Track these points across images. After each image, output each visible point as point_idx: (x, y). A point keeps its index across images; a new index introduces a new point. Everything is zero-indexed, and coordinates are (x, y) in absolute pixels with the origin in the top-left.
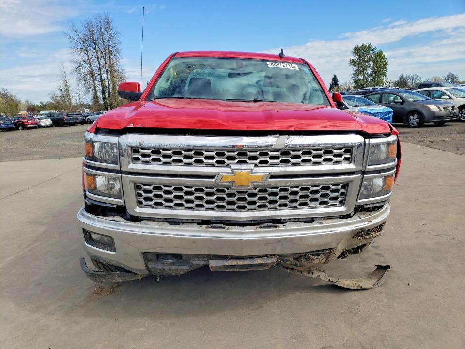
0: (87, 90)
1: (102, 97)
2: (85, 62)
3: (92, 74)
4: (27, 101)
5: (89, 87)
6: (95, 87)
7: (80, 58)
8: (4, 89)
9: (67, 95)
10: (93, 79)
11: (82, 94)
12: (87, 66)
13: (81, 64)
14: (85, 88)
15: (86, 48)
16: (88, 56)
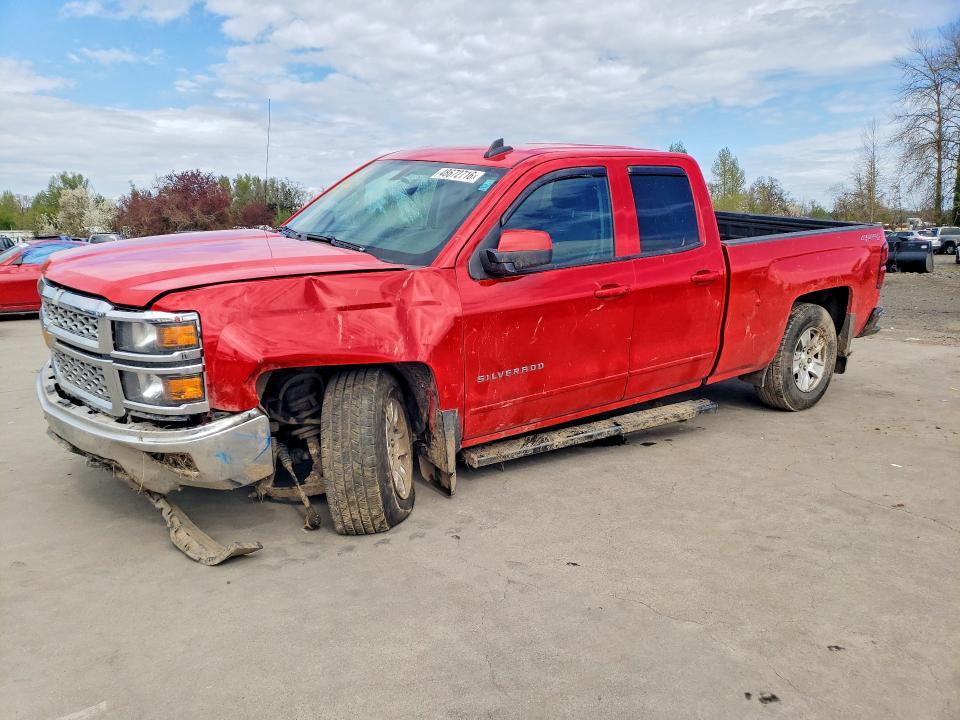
0: (919, 181)
1: (953, 195)
2: (929, 116)
3: (939, 144)
4: (813, 203)
5: (925, 173)
6: (940, 172)
7: (917, 110)
8: (771, 180)
9: (869, 191)
10: (940, 156)
11: (903, 190)
12: (932, 126)
13: (918, 123)
14: (914, 175)
15: (937, 87)
16: (938, 103)
